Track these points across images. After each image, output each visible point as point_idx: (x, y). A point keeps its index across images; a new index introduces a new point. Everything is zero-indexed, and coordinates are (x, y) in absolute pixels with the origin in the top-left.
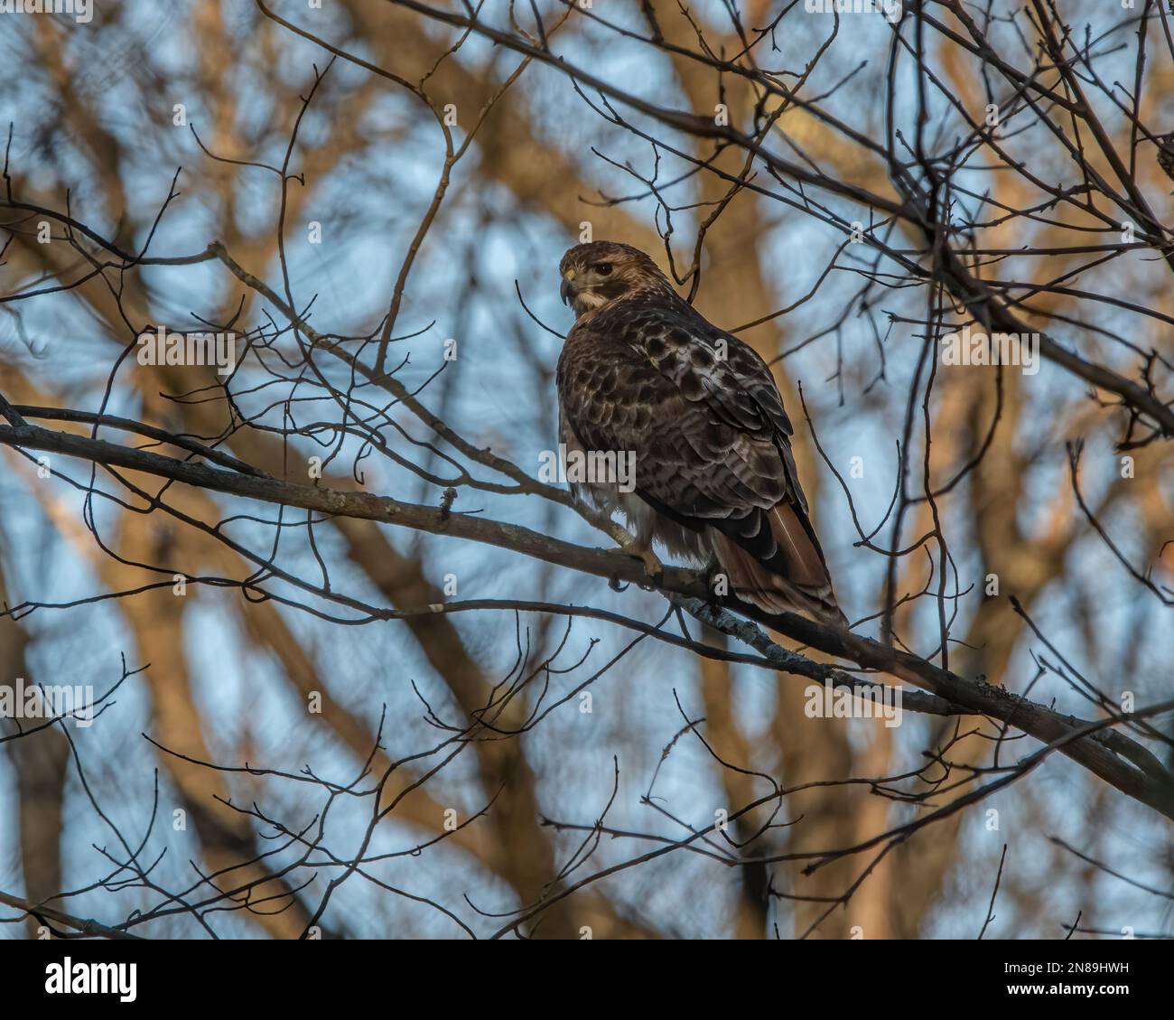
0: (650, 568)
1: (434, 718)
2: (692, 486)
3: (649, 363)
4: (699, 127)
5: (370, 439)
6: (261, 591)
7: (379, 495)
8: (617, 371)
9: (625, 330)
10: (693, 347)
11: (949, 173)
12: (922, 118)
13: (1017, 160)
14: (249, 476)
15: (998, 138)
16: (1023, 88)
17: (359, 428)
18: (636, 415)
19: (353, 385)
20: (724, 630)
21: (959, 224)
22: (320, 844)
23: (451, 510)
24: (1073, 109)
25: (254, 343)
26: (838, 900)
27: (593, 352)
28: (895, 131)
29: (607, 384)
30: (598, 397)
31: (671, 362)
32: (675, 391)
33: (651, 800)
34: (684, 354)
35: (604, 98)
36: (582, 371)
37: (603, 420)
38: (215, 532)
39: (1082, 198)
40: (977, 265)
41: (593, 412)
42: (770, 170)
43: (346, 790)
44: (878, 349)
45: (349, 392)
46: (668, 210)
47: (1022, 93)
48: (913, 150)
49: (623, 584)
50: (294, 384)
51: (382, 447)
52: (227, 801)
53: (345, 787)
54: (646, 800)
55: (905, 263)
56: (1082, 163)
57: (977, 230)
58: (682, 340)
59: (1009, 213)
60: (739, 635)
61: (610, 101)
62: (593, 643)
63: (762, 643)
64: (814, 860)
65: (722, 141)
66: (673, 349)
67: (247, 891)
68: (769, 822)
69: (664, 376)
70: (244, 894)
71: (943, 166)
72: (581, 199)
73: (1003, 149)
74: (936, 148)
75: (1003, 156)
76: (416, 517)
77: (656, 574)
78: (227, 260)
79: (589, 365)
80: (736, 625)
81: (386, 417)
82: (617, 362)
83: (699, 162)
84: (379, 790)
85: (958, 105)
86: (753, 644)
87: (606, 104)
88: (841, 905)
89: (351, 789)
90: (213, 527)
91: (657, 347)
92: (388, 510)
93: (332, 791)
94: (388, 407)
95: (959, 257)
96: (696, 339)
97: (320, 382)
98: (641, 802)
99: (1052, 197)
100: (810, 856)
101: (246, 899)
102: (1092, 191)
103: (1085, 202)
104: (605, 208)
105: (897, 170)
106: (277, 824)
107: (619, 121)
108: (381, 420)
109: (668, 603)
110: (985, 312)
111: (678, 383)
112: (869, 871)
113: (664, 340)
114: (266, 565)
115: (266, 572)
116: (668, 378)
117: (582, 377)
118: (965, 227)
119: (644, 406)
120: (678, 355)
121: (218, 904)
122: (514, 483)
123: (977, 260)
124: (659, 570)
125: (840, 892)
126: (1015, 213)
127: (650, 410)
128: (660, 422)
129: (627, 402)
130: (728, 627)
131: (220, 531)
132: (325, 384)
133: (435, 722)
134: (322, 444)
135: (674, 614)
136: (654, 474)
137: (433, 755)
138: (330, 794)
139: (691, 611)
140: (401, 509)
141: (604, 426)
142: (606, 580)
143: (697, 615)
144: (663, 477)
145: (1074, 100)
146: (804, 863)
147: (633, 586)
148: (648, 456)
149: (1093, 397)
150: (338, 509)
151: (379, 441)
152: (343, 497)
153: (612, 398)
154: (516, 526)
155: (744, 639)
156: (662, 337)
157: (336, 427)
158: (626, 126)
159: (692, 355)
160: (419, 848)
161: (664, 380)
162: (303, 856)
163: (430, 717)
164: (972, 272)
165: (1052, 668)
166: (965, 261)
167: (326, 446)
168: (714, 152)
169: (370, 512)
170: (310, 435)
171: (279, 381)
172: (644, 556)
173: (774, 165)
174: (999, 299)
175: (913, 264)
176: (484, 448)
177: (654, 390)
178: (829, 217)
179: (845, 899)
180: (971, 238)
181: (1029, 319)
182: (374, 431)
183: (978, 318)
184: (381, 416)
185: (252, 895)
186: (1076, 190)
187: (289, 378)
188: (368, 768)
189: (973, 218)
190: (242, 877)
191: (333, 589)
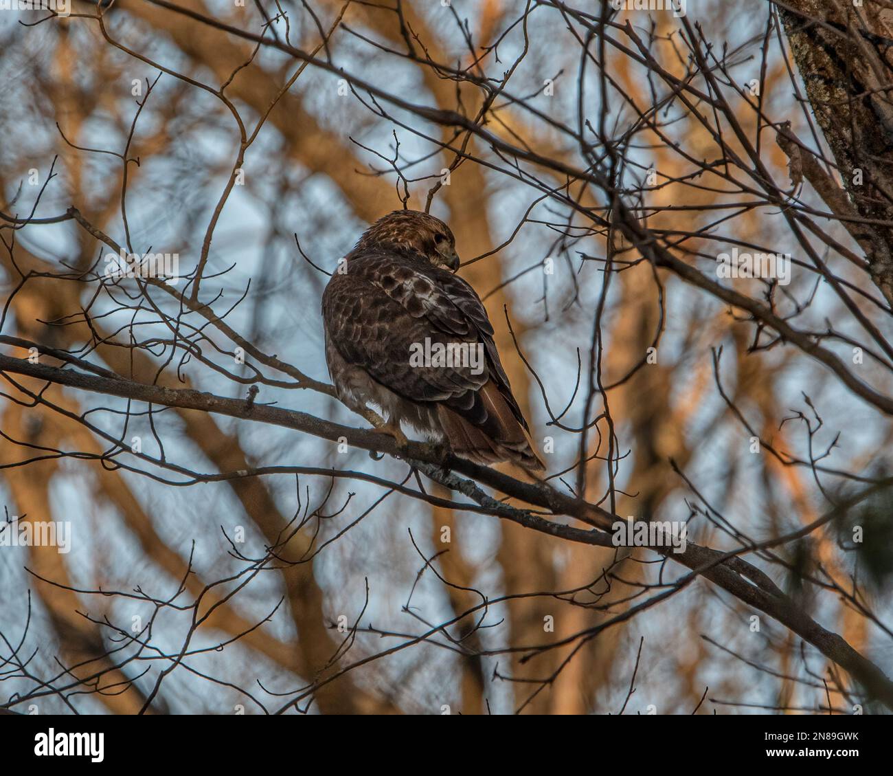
0: (399, 442)
1: (237, 552)
2: (421, 379)
3: (384, 293)
4: (441, 118)
5: (189, 350)
6: (114, 462)
7: (202, 391)
8: (362, 301)
9: (366, 271)
10: (415, 279)
11: (623, 150)
12: (604, 111)
13: (673, 141)
14: (107, 379)
15: (660, 125)
16: (678, 89)
17: (182, 342)
18: (377, 332)
19: (182, 313)
20: (450, 486)
21: (632, 188)
22: (149, 644)
23: (254, 402)
24: (714, 105)
25: (105, 282)
26: (546, 682)
27: (344, 289)
28: (585, 121)
29: (356, 310)
30: (350, 321)
31: (400, 291)
32: (403, 311)
33: (410, 609)
34: (409, 284)
35: (373, 98)
36: (338, 304)
37: (355, 336)
38: (81, 420)
39: (721, 169)
40: (645, 217)
41: (348, 332)
42: (494, 149)
43: (167, 603)
44: (573, 281)
45: (178, 318)
46: (405, 181)
47: (677, 93)
48: (597, 134)
49: (379, 454)
50: (135, 311)
51: (199, 356)
52: (86, 615)
53: (166, 601)
54: (406, 609)
55: (593, 217)
56: (721, 143)
57: (645, 194)
58: (407, 275)
59: (668, 180)
60: (461, 490)
61: (378, 100)
62: (350, 496)
63: (478, 495)
64: (528, 653)
65: (459, 128)
66: (401, 282)
67: (97, 678)
68: (479, 624)
69: (395, 301)
70: (95, 681)
71: (621, 146)
72: (356, 171)
73: (663, 134)
74: (614, 133)
75: (664, 139)
76: (228, 407)
77: (403, 447)
78: (82, 221)
79: (342, 298)
80: (459, 483)
81: (201, 334)
82: (361, 294)
83: (442, 144)
84: (196, 606)
85: (631, 102)
86: (472, 496)
87: (374, 102)
88: (548, 685)
89: (170, 603)
90: (80, 416)
91: (389, 282)
92: (209, 402)
93: (157, 605)
94: (203, 327)
95: (632, 212)
96: (418, 273)
97: (153, 309)
98: (402, 611)
99: (699, 169)
100: (525, 649)
101: (96, 684)
102: (729, 164)
103: (724, 172)
104: (374, 178)
105: (586, 149)
106: (122, 631)
107: (384, 115)
108: (198, 336)
109: (409, 467)
110: (651, 253)
111: (405, 305)
112: (569, 660)
113: (394, 277)
114: (118, 443)
115: (119, 448)
116: (398, 303)
117: (338, 308)
118: (636, 191)
119: (382, 324)
120: (404, 286)
121: (77, 689)
122: (294, 380)
123: (644, 214)
124: (405, 443)
125: (547, 676)
126: (672, 180)
127: (387, 327)
128: (395, 335)
129: (370, 322)
130: (453, 484)
131: (85, 418)
132: (157, 311)
133: (238, 556)
134: (156, 355)
135: (413, 474)
136: (394, 373)
137: (236, 579)
138: (156, 607)
139: (426, 473)
140: (218, 401)
141: (356, 341)
142: (368, 452)
143: (430, 475)
144: (400, 374)
145: (715, 98)
146: (521, 655)
147: (387, 456)
148: (388, 361)
149: (730, 313)
150: (172, 402)
151: (196, 351)
152: (175, 393)
153: (359, 321)
154: (302, 413)
155: (465, 493)
156: (392, 274)
157: (166, 342)
158: (389, 118)
159: (414, 285)
160: (221, 645)
161: (395, 304)
162: (137, 652)
163: (234, 552)
164: (641, 221)
165: (701, 512)
166: (636, 215)
167: (158, 356)
168: (453, 136)
169: (195, 403)
170: (147, 348)
171: (124, 308)
172: (395, 434)
173: (497, 146)
174: (660, 242)
175: (597, 217)
176: (272, 355)
177: (389, 312)
178: (537, 184)
179: (551, 681)
180: (640, 199)
181: (683, 257)
182: (192, 344)
183: (646, 257)
184: (198, 334)
185: (100, 681)
186: (718, 163)
187: (130, 306)
188: (183, 588)
189: (642, 183)
190: (94, 668)
191: (168, 461)
